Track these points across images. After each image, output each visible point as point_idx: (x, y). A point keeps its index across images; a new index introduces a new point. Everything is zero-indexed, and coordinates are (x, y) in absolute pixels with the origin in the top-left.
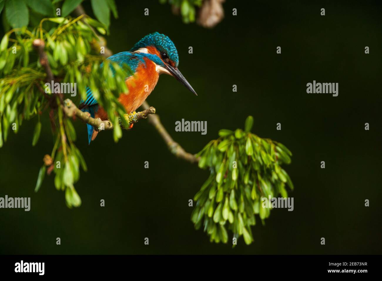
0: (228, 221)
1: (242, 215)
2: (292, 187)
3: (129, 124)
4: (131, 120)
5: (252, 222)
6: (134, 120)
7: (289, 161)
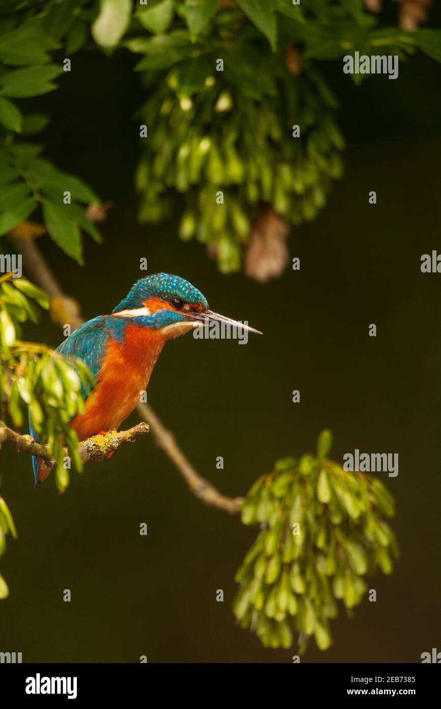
0: (287, 612)
1: (313, 601)
2: (397, 553)
3: (105, 452)
4: (108, 446)
5: (330, 612)
6: (114, 445)
7: (390, 511)
